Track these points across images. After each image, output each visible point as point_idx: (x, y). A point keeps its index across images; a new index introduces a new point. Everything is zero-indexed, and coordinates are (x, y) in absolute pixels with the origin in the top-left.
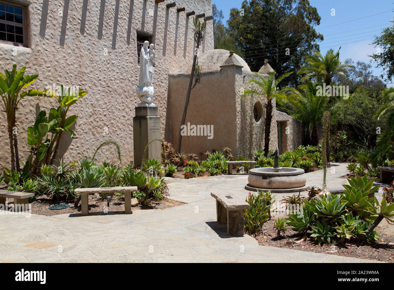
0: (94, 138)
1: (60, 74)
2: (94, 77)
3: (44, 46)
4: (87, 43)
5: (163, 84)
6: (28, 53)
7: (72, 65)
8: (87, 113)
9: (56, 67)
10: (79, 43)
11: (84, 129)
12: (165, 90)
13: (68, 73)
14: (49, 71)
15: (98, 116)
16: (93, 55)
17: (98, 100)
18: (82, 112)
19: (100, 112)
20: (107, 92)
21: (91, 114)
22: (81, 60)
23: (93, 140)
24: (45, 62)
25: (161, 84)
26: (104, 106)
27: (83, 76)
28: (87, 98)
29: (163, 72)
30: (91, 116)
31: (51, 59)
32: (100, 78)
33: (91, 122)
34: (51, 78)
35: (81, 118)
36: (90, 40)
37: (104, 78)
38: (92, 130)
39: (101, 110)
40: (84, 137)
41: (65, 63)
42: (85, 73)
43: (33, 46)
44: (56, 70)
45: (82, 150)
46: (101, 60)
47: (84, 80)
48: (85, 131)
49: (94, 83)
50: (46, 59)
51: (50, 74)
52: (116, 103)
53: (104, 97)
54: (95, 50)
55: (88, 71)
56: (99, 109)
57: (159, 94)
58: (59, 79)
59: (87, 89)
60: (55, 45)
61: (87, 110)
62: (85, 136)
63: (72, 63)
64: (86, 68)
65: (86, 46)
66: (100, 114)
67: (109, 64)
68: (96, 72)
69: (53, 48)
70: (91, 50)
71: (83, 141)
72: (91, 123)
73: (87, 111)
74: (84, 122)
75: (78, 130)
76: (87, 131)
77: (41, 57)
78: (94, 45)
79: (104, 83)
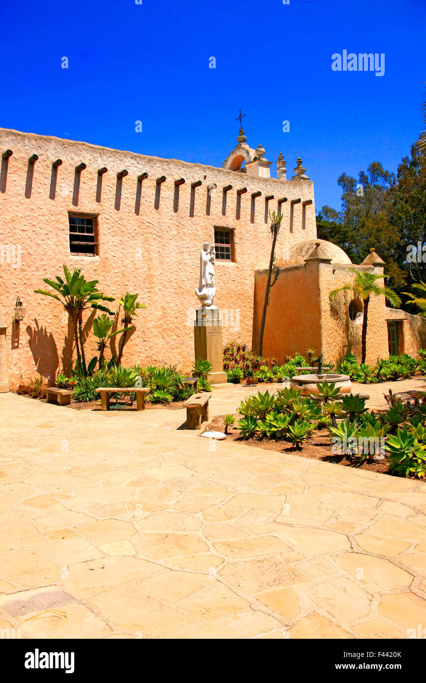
0: (164, 341)
1: (128, 279)
2: (165, 279)
3: (112, 253)
4: (157, 246)
5: (247, 282)
6: (96, 261)
7: (140, 268)
8: (156, 316)
9: (124, 272)
10: (148, 246)
11: (152, 332)
12: (250, 288)
13: (136, 277)
14: (118, 276)
15: (168, 319)
16: (163, 257)
17: (169, 303)
18: (150, 315)
19: (171, 315)
20: (179, 294)
21: (160, 317)
22: (150, 263)
23: (163, 343)
24: (114, 268)
25: (244, 281)
26: (175, 309)
27: (152, 278)
28: (156, 301)
29: (247, 268)
30: (161, 319)
31: (119, 265)
32: (171, 280)
33: (161, 324)
34: (119, 283)
35: (150, 321)
36: (160, 241)
37: (176, 279)
38: (162, 334)
39: (172, 312)
40: (153, 340)
41: (133, 268)
42: (154, 275)
43: (101, 254)
44: (124, 275)
45: (151, 354)
46: (172, 261)
47: (153, 283)
48: (154, 334)
49: (165, 285)
50: (114, 265)
51: (118, 279)
52: (189, 305)
53: (175, 299)
54: (166, 252)
55: (158, 273)
56: (170, 312)
57: (243, 292)
58: (127, 283)
59: (157, 292)
60: (123, 251)
61: (156, 313)
62: (154, 339)
63: (141, 267)
64: (155, 271)
65: (155, 248)
66: (171, 316)
67: (181, 265)
68: (167, 274)
69: (121, 254)
70: (161, 252)
71: (151, 344)
72: (160, 326)
74: (153, 325)
75: (147, 333)
76: (157, 333)
77: (109, 264)
78: (164, 247)
79: (175, 285)
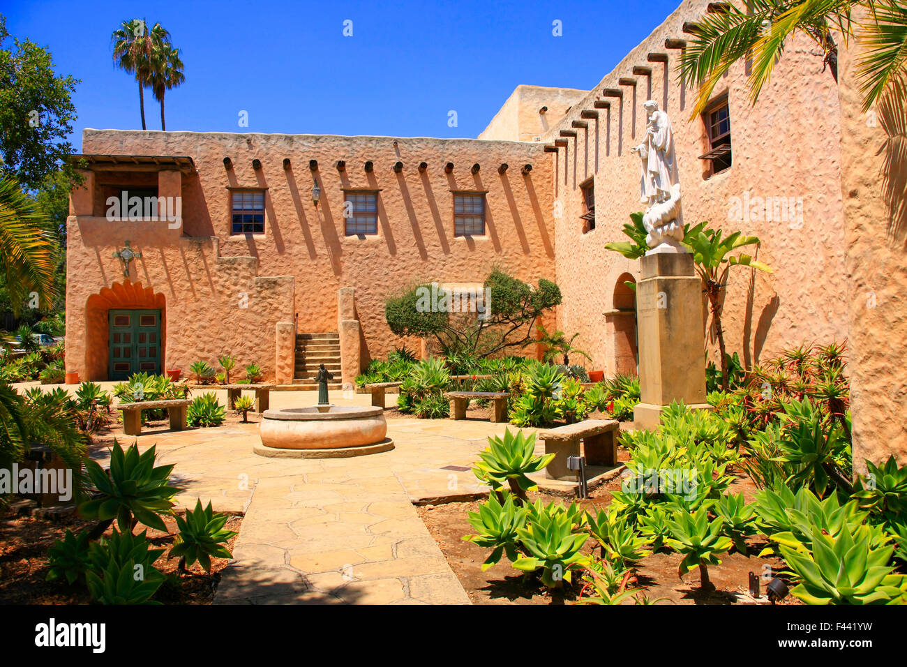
0: (829, 328)
2: (828, 172)
3: (745, 153)
6: (728, 178)
7: (784, 165)
8: (813, 267)
10: (797, 107)
11: (806, 306)
15: (837, 270)
16: (823, 119)
18: (803, 266)
21: (821, 268)
22: (799, 146)
23: (826, 332)
27: (805, 179)
28: (812, 231)
30: (821, 272)
31: (754, 172)
33: (822, 286)
38: (825, 308)
40: (809, 325)
41: (773, 168)
42: (808, 171)
43: (734, 162)
47: (807, 189)
48: (810, 311)
50: (747, 175)
55: (815, 163)
61: (813, 259)
62: (809, 322)
63: (785, 161)
72: (821, 290)
73: (813, 263)
74: (808, 290)
76: (815, 309)
